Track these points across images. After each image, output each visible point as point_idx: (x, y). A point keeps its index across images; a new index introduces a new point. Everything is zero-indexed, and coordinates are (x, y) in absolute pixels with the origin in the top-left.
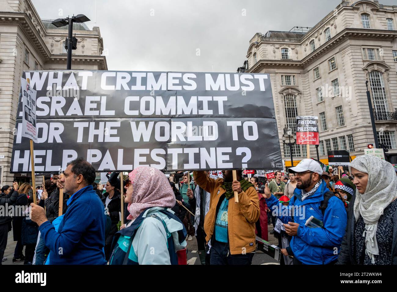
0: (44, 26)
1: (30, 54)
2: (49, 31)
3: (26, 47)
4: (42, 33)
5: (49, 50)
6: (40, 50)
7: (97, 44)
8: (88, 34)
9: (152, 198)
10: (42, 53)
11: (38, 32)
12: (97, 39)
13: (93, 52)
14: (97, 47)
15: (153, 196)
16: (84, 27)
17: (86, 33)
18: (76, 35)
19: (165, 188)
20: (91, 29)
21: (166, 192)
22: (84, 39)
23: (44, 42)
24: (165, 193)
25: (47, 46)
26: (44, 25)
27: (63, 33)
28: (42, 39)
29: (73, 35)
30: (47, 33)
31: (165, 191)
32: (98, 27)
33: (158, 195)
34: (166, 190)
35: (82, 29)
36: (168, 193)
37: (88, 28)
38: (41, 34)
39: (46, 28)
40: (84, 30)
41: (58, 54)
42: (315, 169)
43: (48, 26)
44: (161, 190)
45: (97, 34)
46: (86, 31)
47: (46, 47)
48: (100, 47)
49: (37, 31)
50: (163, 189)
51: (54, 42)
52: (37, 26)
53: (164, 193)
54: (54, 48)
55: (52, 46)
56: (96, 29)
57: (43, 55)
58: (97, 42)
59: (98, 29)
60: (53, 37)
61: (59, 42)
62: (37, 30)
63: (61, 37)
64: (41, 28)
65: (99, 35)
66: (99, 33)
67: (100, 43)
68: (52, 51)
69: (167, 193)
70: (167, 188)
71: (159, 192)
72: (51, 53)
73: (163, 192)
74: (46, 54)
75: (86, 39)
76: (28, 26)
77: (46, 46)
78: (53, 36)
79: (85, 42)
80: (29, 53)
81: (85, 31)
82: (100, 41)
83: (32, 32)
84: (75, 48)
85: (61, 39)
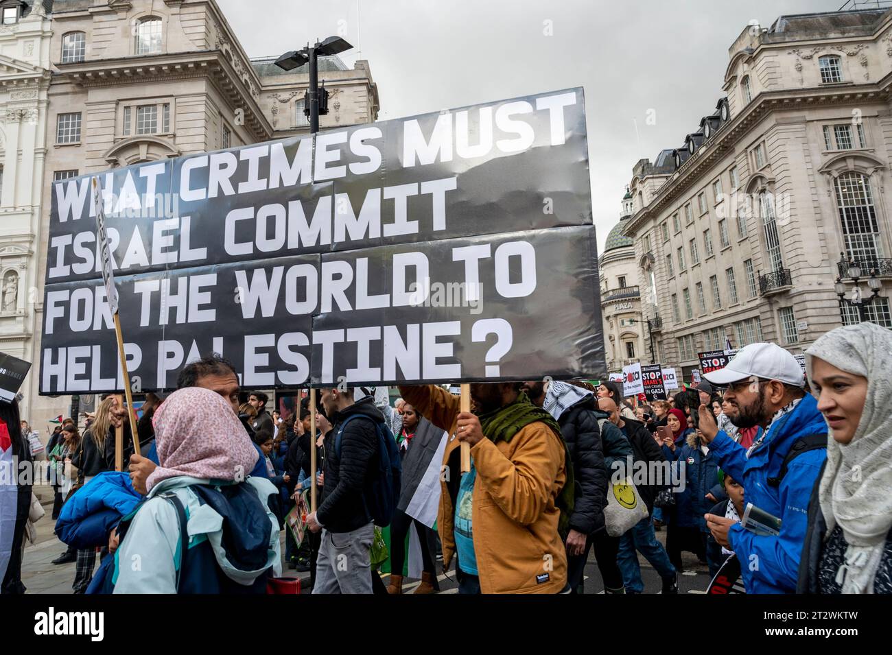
0: (256, 72)
1: (232, 133)
2: (267, 81)
3: (223, 121)
4: (252, 87)
5: (268, 123)
6: (252, 125)
7: (365, 99)
8: (346, 78)
9: (180, 458)
10: (255, 129)
11: (246, 86)
12: (364, 88)
13: (358, 117)
14: (365, 104)
15: (181, 453)
16: (337, 63)
17: (340, 76)
18: (325, 84)
19: (209, 436)
20: (351, 67)
21: (212, 444)
22: (337, 90)
23: (259, 106)
24: (209, 446)
25: (264, 114)
26: (257, 70)
27: (293, 82)
28: (254, 101)
29: (320, 85)
30: (263, 86)
31: (210, 442)
32: (366, 61)
33: (193, 452)
34: (212, 440)
35: (332, 68)
36: (216, 447)
37: (344, 66)
38: (251, 90)
39: (260, 75)
40: (337, 70)
41: (288, 128)
42: (772, 370)
43: (264, 73)
44: (198, 440)
45: (364, 76)
46: (342, 73)
47: (263, 116)
48: (372, 104)
49: (243, 84)
50: (203, 438)
51: (278, 104)
52: (242, 74)
53: (207, 448)
54: (279, 117)
55: (274, 112)
56: (362, 65)
57: (258, 133)
58: (365, 93)
59: (365, 65)
60: (275, 94)
61: (288, 103)
62: (244, 82)
63: (291, 92)
64: (251, 77)
65: (369, 78)
66: (368, 73)
67: (373, 94)
68: (275, 123)
69: (214, 446)
70: (216, 435)
71: (194, 445)
72: (272, 126)
73: (205, 445)
74: (264, 130)
75: (341, 89)
76: (226, 76)
77: (262, 113)
78: (274, 92)
79: (340, 95)
80: (230, 132)
81: (339, 73)
82: (372, 90)
83: (234, 88)
84: (324, 111)
85: (291, 97)
